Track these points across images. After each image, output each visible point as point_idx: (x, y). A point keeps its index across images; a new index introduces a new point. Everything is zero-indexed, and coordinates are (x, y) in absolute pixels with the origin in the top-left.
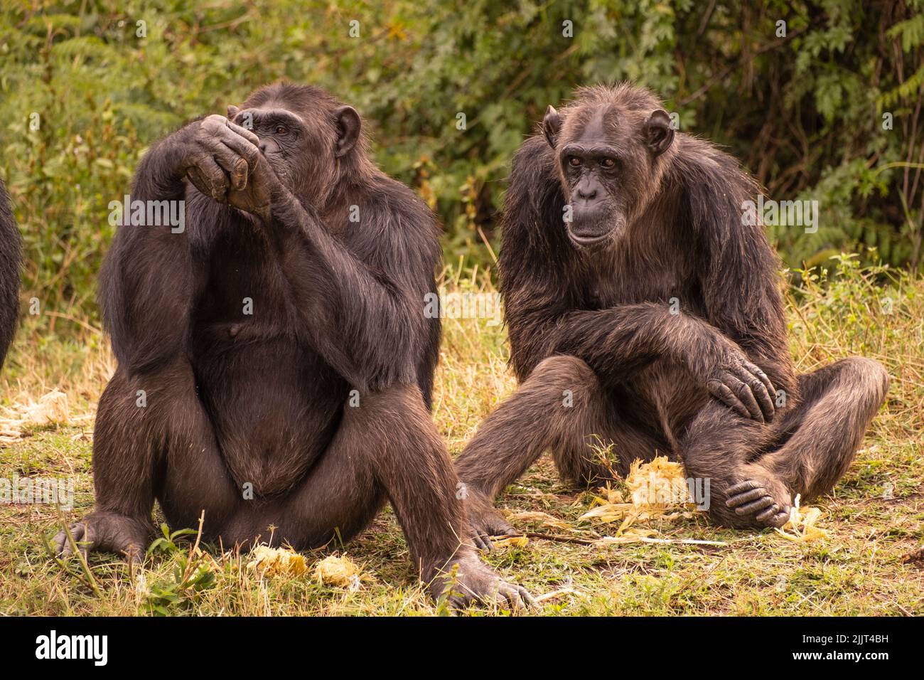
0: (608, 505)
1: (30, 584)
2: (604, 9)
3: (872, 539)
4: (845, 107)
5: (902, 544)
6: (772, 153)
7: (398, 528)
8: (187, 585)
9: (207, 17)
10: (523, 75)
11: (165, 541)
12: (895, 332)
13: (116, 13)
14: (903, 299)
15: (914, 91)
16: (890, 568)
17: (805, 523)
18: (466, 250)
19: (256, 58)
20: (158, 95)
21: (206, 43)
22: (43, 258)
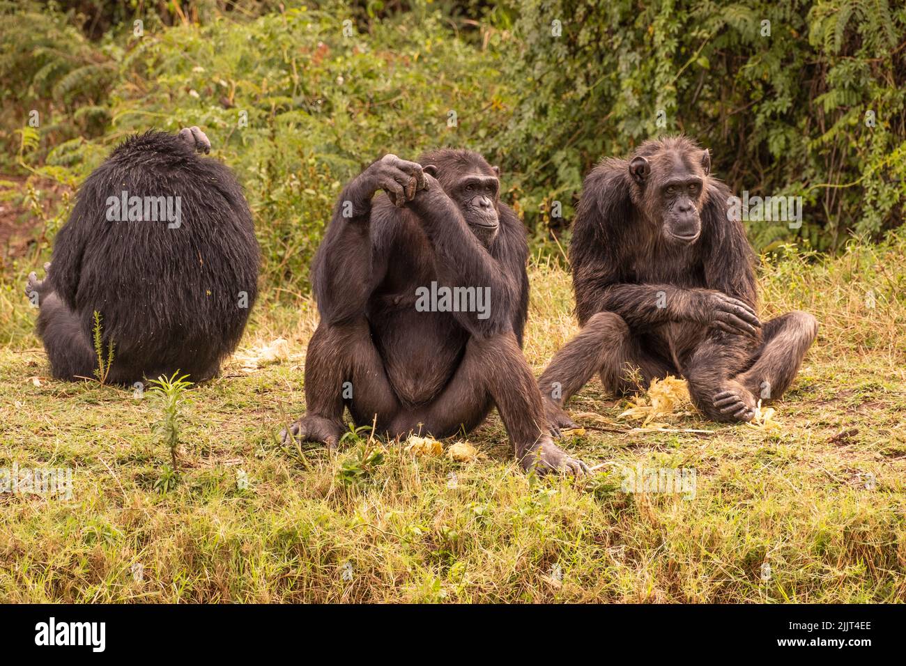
0: (636, 408)
1: (264, 463)
2: (631, 89)
3: (808, 427)
4: (787, 149)
5: (827, 431)
6: (741, 179)
7: (501, 424)
8: (366, 462)
9: (375, 97)
10: (579, 131)
11: (352, 434)
12: (822, 294)
13: (316, 95)
14: (825, 273)
15: (831, 138)
16: (819, 447)
17: (764, 418)
18: (543, 245)
19: (407, 123)
20: (344, 148)
21: (375, 114)
22: (271, 253)
